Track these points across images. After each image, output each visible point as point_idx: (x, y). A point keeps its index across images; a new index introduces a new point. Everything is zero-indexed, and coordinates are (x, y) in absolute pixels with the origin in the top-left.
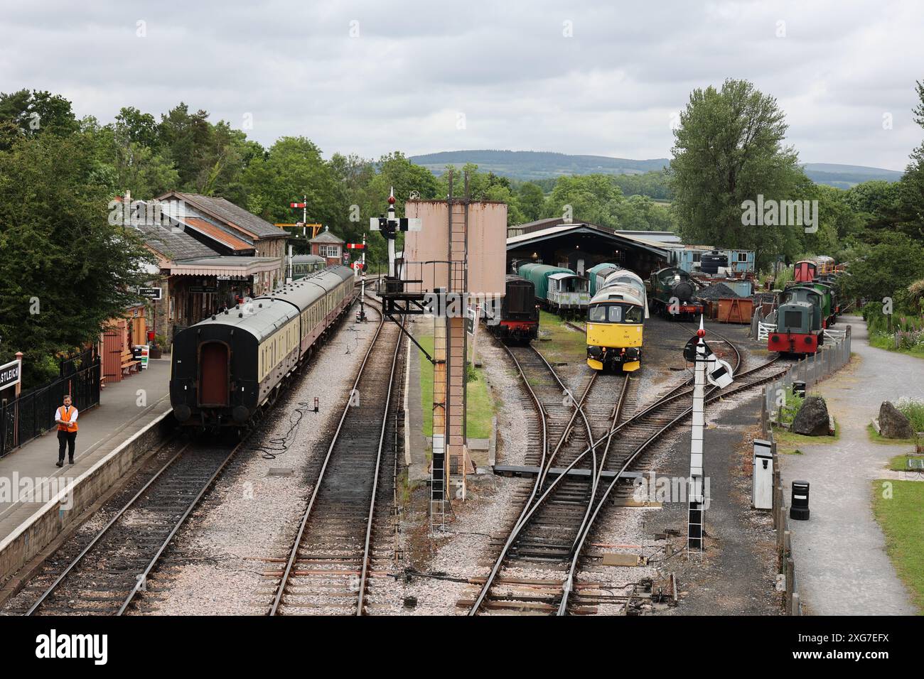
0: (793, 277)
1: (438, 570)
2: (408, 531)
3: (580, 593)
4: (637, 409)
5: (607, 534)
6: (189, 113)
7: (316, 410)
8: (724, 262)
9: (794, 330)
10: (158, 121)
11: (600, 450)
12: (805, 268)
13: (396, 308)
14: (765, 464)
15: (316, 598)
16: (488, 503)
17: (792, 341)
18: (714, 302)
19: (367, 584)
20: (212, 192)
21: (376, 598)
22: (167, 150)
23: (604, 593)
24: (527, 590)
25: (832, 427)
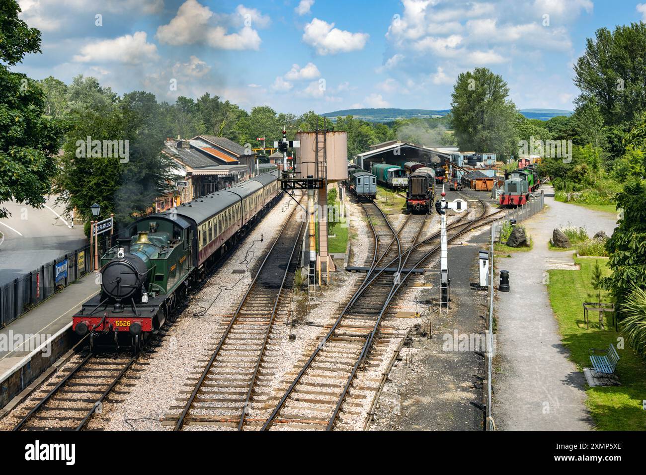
0: (518, 166)
1: (310, 321)
2: (298, 301)
3: (382, 332)
4: (427, 236)
5: (401, 301)
6: (210, 98)
7: (262, 240)
8: (480, 160)
9: (512, 193)
10: (196, 102)
11: (403, 258)
12: (523, 162)
13: (288, 187)
14: (485, 263)
15: (245, 335)
16: (342, 286)
17: (512, 199)
18: (474, 181)
19: (271, 328)
20: (221, 135)
21: (275, 335)
22: (200, 115)
23: (395, 332)
24: (355, 331)
25: (528, 243)
